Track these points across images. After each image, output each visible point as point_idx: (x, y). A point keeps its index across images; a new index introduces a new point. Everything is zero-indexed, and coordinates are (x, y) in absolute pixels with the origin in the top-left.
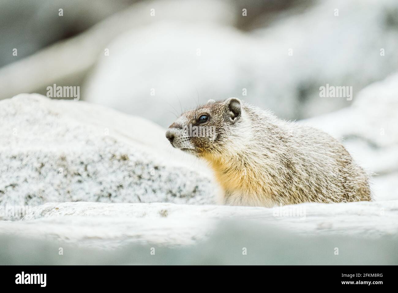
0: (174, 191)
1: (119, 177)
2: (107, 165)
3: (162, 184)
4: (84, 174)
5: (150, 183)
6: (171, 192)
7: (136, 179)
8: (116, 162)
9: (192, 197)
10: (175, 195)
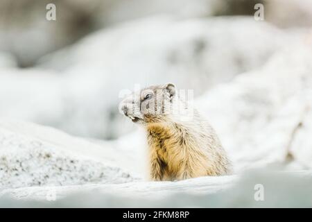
0: (86, 177)
1: (46, 169)
2: (35, 161)
3: (77, 173)
4: (20, 169)
5: (68, 172)
6: (83, 178)
7: (58, 171)
8: (42, 159)
9: (100, 181)
10: (86, 180)
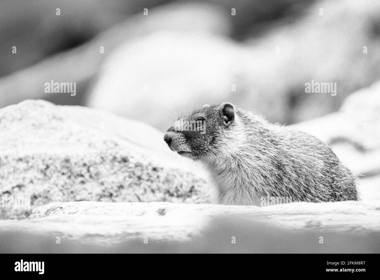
0: (172, 191)
1: (120, 178)
2: (108, 167)
3: (160, 185)
4: (87, 176)
5: (149, 183)
6: (168, 192)
7: (136, 180)
8: (117, 164)
9: (189, 196)
10: (172, 195)
